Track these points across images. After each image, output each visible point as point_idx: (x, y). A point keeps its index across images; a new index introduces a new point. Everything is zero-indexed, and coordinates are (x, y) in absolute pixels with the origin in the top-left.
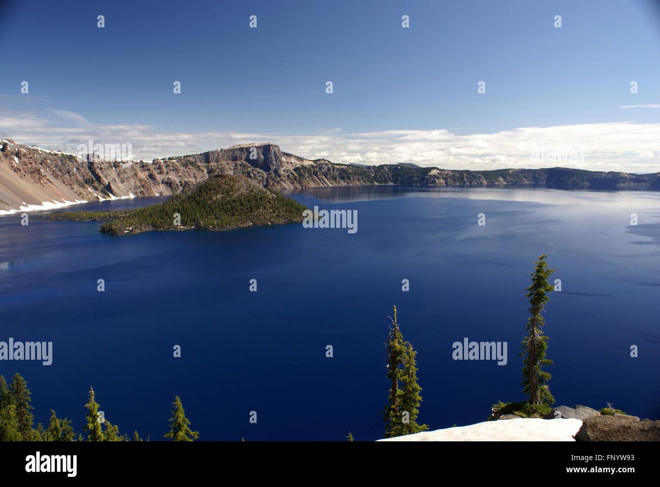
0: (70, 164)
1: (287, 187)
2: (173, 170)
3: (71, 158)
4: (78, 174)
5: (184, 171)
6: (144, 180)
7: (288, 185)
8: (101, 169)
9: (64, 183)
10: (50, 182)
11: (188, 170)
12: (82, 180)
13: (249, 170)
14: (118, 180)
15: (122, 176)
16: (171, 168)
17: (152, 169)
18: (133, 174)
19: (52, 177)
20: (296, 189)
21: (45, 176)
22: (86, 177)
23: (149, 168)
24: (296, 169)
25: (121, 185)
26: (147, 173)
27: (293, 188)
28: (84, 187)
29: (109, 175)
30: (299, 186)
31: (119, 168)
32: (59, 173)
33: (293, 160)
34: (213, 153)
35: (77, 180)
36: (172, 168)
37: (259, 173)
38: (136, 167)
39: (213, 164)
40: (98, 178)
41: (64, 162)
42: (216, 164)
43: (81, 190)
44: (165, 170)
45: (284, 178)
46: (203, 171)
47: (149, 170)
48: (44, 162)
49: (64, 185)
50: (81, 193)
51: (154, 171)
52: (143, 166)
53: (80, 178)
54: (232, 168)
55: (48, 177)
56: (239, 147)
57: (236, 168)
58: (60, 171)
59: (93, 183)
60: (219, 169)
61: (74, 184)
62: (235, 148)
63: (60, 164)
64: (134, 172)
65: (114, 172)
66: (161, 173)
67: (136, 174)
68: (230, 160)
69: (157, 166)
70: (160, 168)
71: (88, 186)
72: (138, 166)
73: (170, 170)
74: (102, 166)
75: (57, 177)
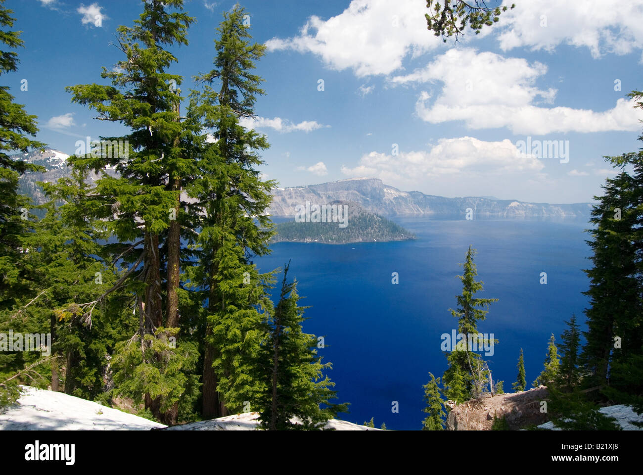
2: (300, 196)
11: (311, 197)
13: (358, 197)
17: (284, 195)
36: (299, 195)
37: (365, 200)
39: (330, 192)
42: (332, 192)
44: (294, 196)
46: (322, 198)
47: (282, 195)
51: (286, 197)
54: (344, 196)
57: (348, 196)
60: (335, 196)
66: (291, 198)
68: (343, 190)
69: (288, 192)
70: (290, 194)
73: (298, 196)
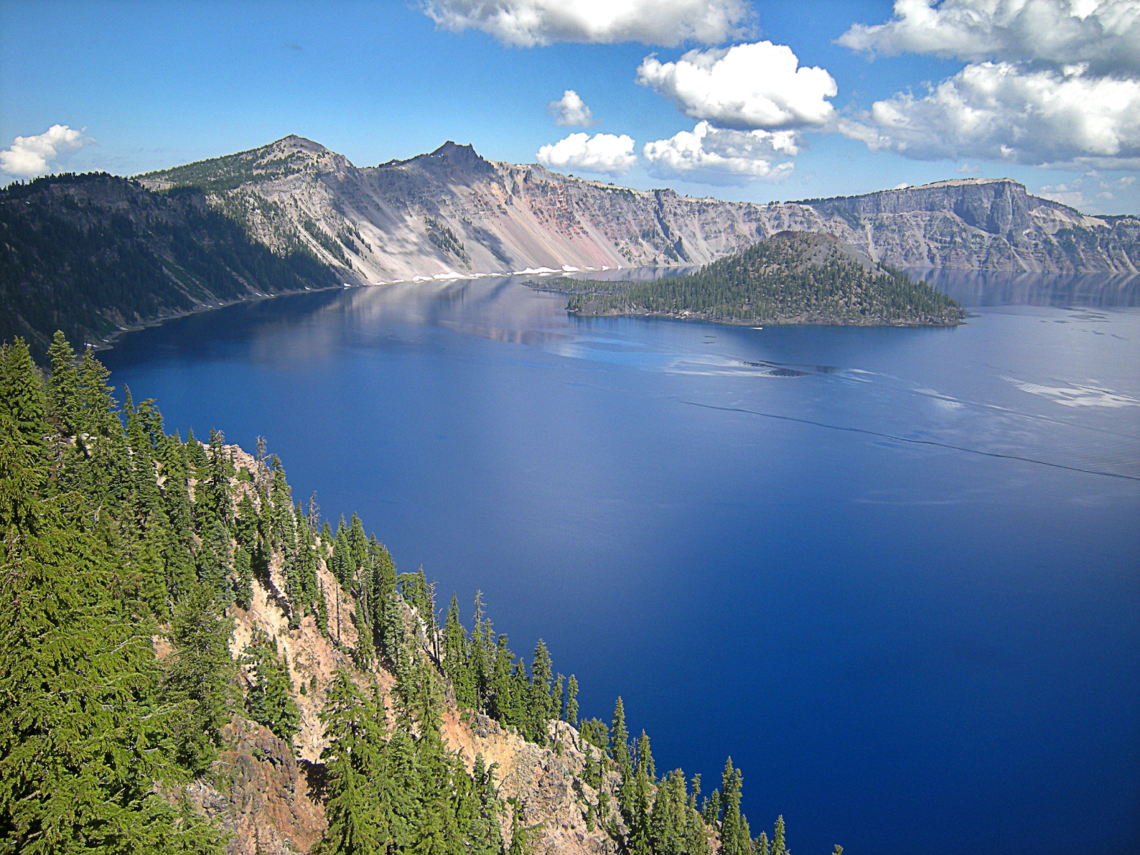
0: (624, 205)
1: (1025, 267)
2: (801, 223)
3: (628, 195)
4: (632, 222)
5: (825, 225)
6: (745, 236)
7: (1030, 265)
8: (675, 214)
9: (606, 234)
10: (585, 232)
11: (833, 224)
12: (638, 232)
13: (955, 229)
14: (699, 235)
15: (707, 228)
16: (797, 219)
17: (764, 219)
18: (726, 225)
19: (589, 224)
20: (1046, 273)
21: (579, 222)
22: (644, 228)
23: (758, 216)
24: (1061, 233)
25: (702, 244)
26: (754, 225)
27: (1039, 271)
28: (637, 243)
29: (687, 225)
30: (1054, 269)
31: (705, 214)
32: (602, 219)
33: (1059, 215)
34: (888, 193)
35: (628, 231)
36: (799, 219)
37: (974, 236)
38: (736, 215)
39: (885, 215)
40: (666, 229)
41: (614, 201)
42: (891, 215)
43: (632, 247)
45: (1024, 250)
46: (863, 227)
47: (758, 220)
48: (582, 200)
49: (604, 239)
50: (629, 253)
51: (767, 224)
52: (750, 213)
53: (635, 229)
54: (922, 224)
55: (583, 224)
56: (941, 185)
57: (930, 225)
58: (605, 215)
59: (654, 237)
60: (895, 224)
61: (622, 238)
62: (935, 186)
63: (607, 203)
64: (730, 222)
65: (696, 222)
67: (732, 226)
68: (920, 209)
69: (775, 214)
71: (644, 243)
72: (742, 212)
74: (679, 211)
75: (597, 225)
